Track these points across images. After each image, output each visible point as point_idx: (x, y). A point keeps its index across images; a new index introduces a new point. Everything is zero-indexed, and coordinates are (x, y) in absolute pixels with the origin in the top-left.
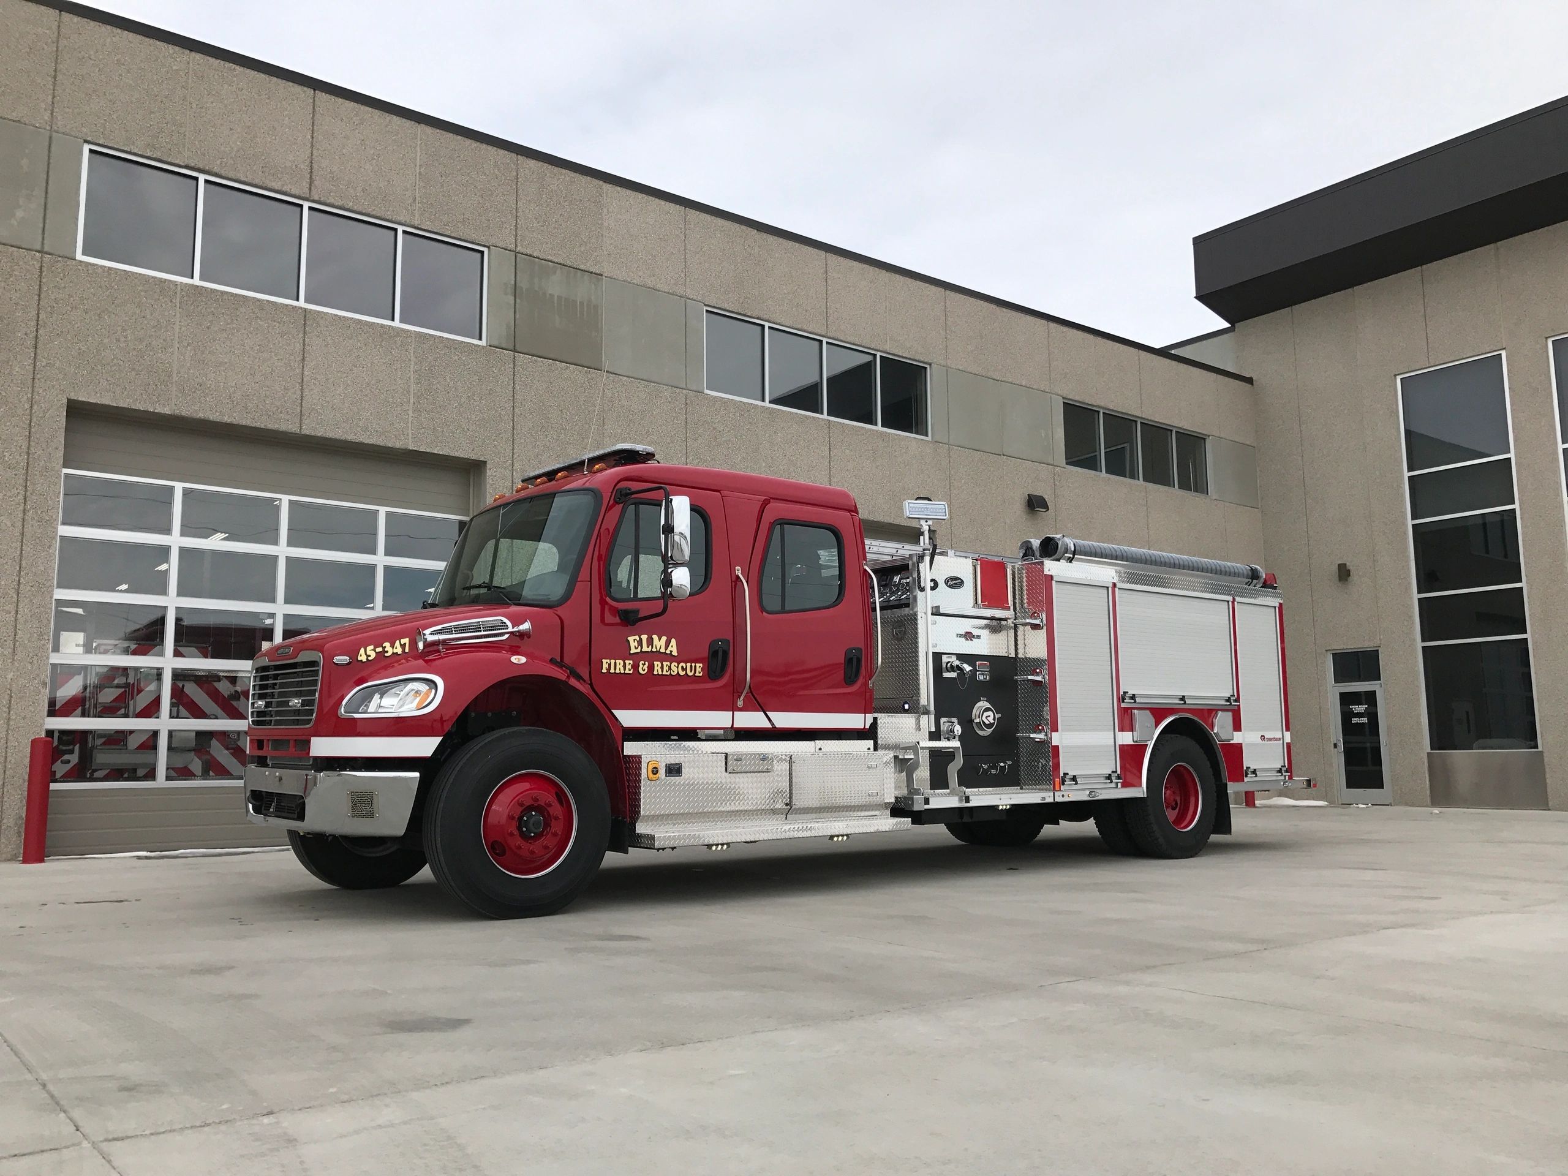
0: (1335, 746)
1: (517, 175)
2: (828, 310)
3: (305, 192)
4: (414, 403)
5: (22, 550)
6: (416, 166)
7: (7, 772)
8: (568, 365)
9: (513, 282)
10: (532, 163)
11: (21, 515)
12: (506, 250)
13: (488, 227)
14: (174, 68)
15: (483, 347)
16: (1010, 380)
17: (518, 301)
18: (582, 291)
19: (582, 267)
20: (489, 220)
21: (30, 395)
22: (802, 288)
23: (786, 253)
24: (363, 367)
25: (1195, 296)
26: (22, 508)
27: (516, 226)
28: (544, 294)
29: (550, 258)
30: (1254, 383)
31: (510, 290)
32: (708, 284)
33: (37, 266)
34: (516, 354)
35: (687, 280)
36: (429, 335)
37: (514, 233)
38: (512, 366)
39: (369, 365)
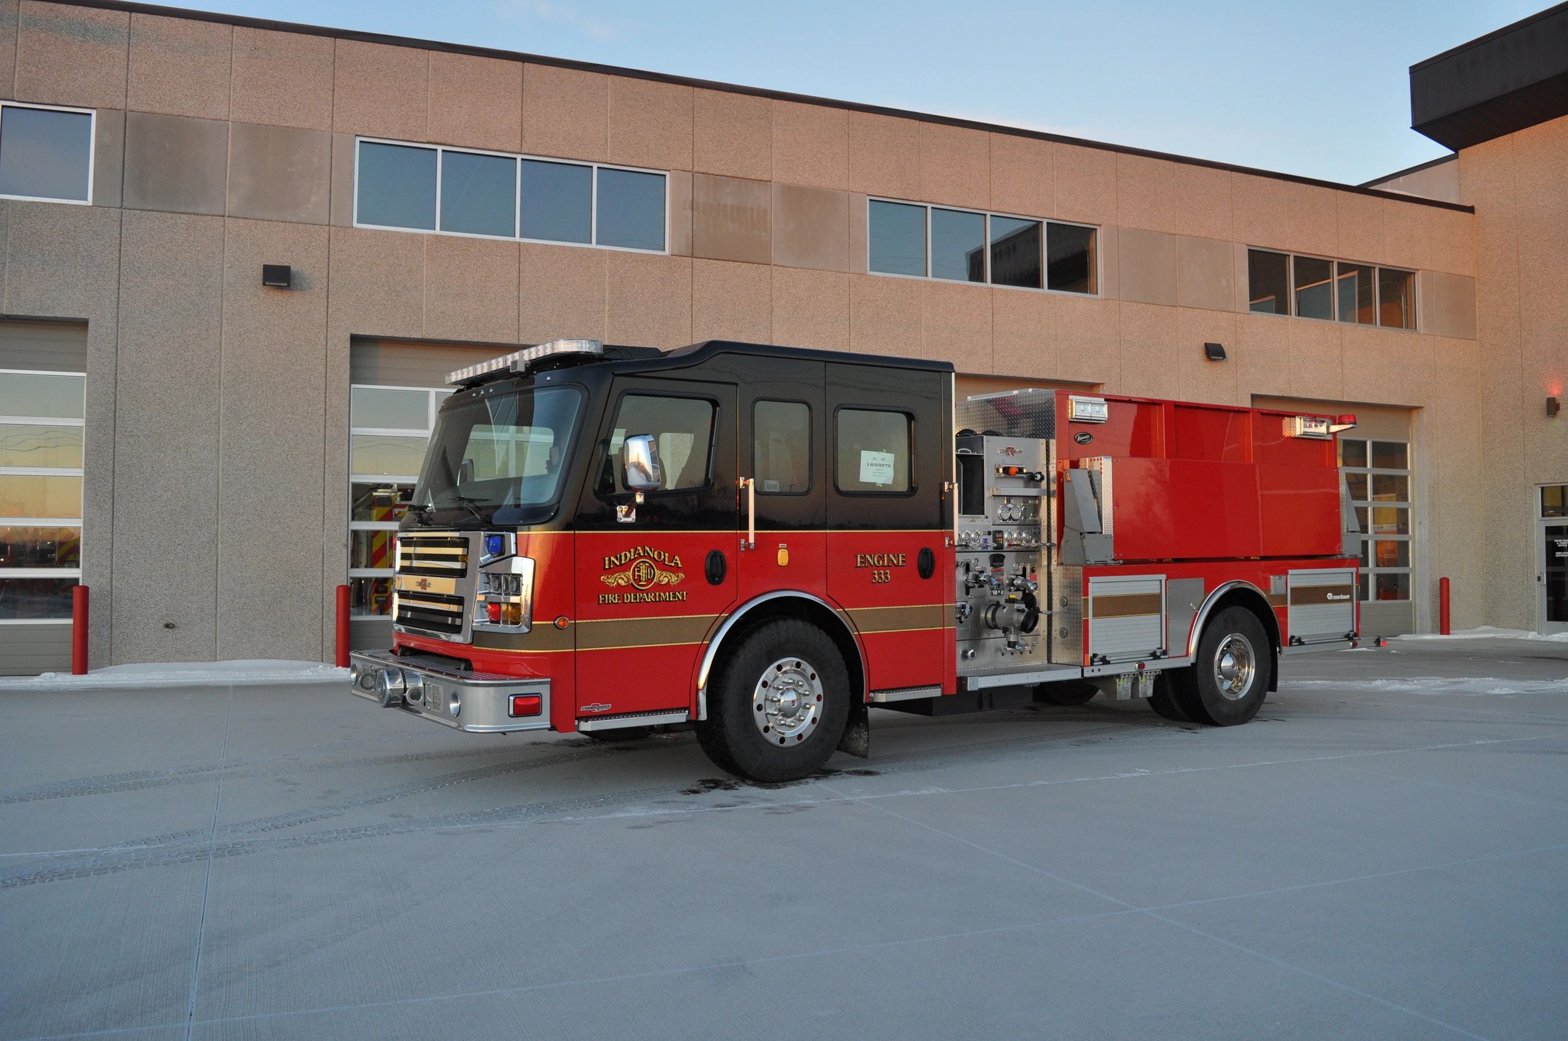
0: (1539, 579)
1: (694, 105)
2: (992, 186)
3: (517, 148)
4: (609, 311)
5: (325, 449)
6: (607, 111)
7: (324, 609)
8: (740, 263)
9: (691, 198)
10: (707, 93)
11: (323, 423)
12: (685, 171)
13: (669, 154)
14: (418, 66)
15: (666, 257)
16: (1188, 233)
17: (695, 213)
18: (753, 197)
19: (753, 177)
20: (670, 148)
21: (325, 334)
22: (965, 168)
23: (948, 138)
24: (567, 285)
25: (1411, 126)
26: (324, 418)
27: (693, 149)
28: (719, 205)
29: (724, 173)
30: (1476, 212)
31: (688, 205)
32: (871, 177)
33: (327, 236)
34: (694, 259)
35: (851, 175)
36: (620, 252)
37: (691, 155)
38: (691, 270)
39: (572, 283)
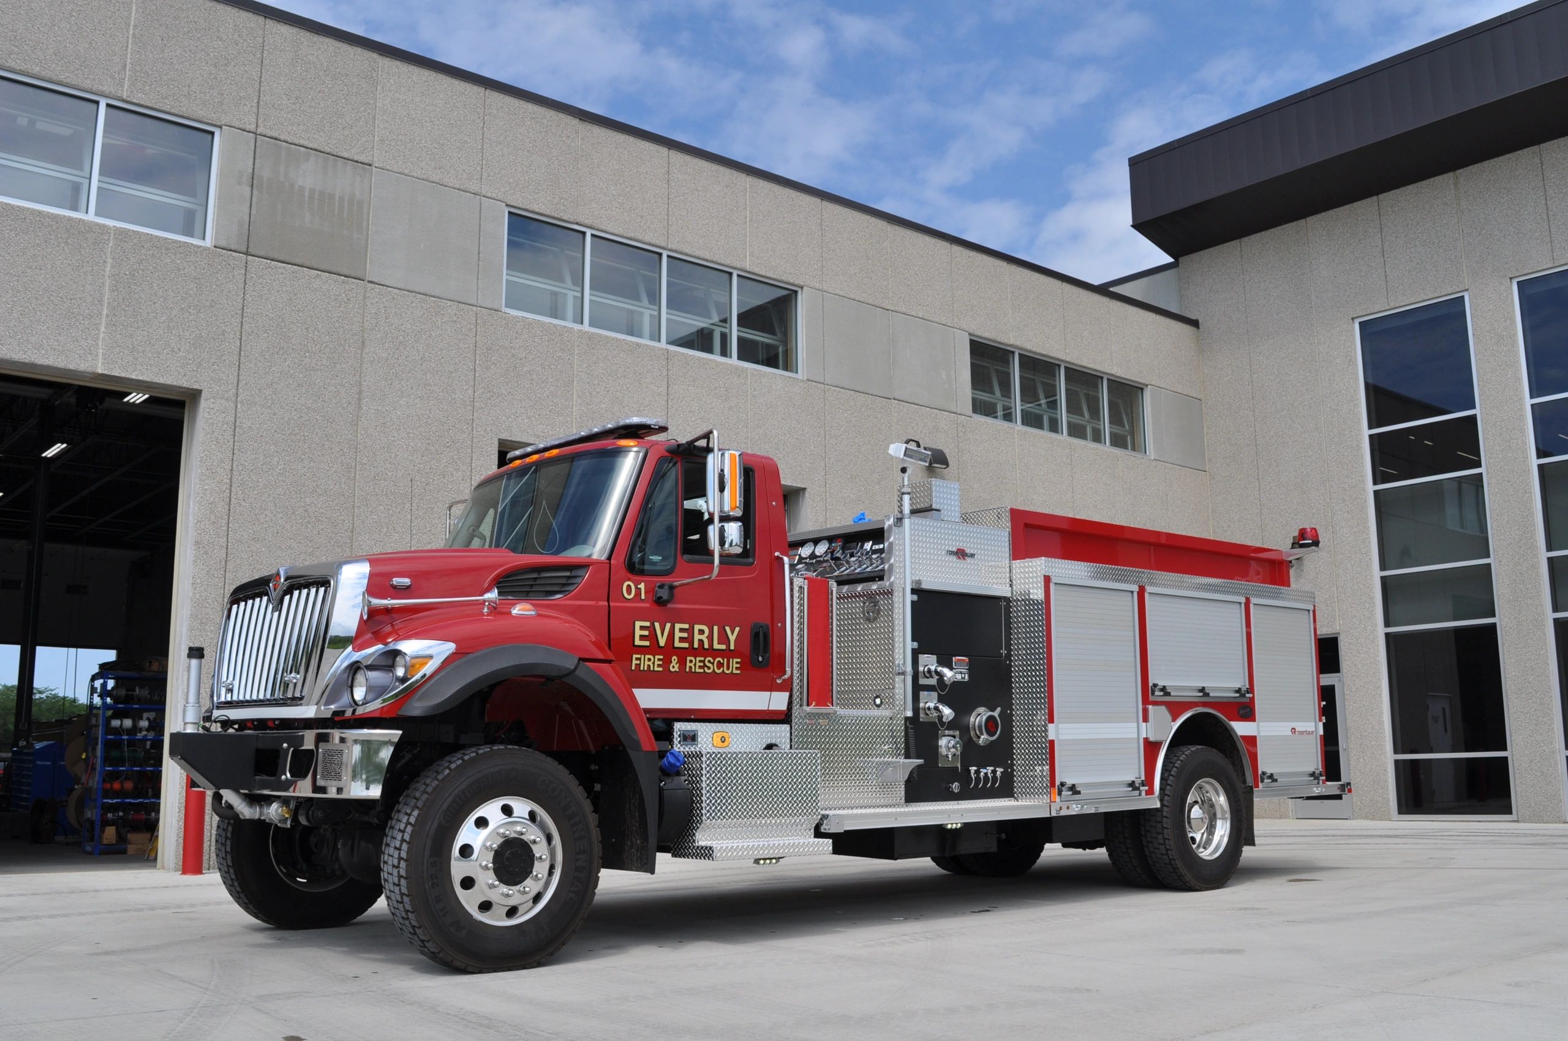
1: (264, 41)
2: (670, 218)
4: (108, 316)
6: (129, 26)
8: (319, 273)
9: (250, 170)
10: (285, 30)
12: (244, 130)
13: (221, 103)
15: (206, 249)
16: (903, 310)
17: (255, 192)
18: (343, 182)
19: (346, 155)
20: (223, 94)
22: (637, 189)
23: (616, 148)
24: (41, 269)
25: (1131, 224)
27: (258, 103)
28: (292, 186)
29: (302, 142)
30: (1200, 326)
31: (246, 179)
32: (511, 180)
34: (250, 258)
35: (485, 175)
36: (133, 231)
37: (255, 110)
38: (243, 272)
39: (49, 267)
